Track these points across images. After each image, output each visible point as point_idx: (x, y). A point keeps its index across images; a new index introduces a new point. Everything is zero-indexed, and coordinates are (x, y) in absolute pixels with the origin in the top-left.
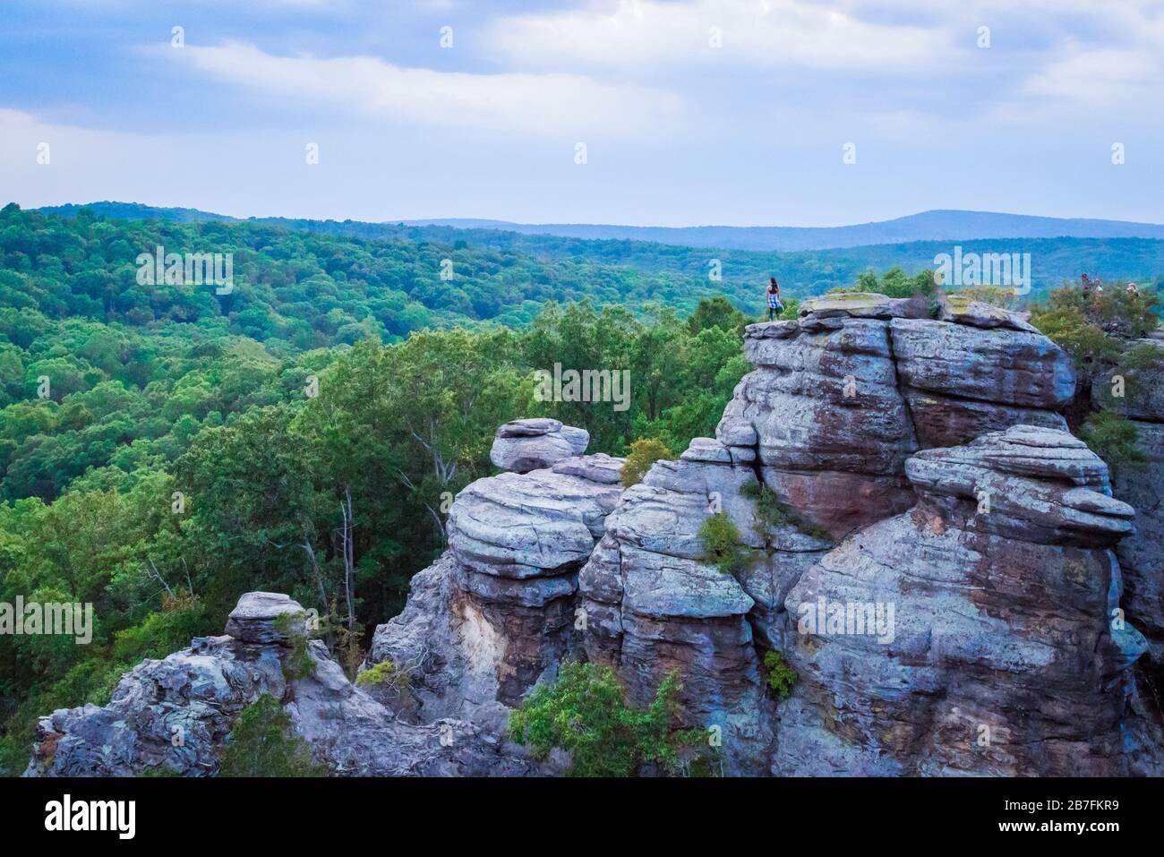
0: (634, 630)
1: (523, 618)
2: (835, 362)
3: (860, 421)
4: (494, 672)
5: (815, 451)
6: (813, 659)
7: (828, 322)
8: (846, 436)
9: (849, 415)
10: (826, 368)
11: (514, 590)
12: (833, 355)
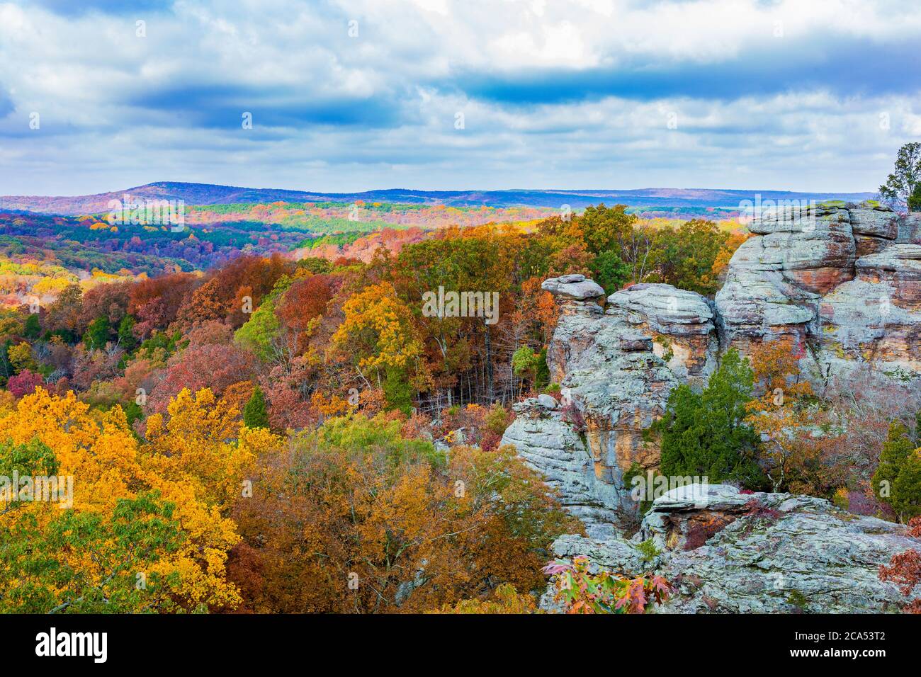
0: (770, 332)
1: (700, 339)
2: (836, 225)
3: (844, 247)
4: (684, 365)
5: (824, 259)
6: (835, 334)
7: (830, 211)
8: (839, 253)
9: (840, 245)
10: (833, 228)
11: (697, 328)
12: (835, 223)
